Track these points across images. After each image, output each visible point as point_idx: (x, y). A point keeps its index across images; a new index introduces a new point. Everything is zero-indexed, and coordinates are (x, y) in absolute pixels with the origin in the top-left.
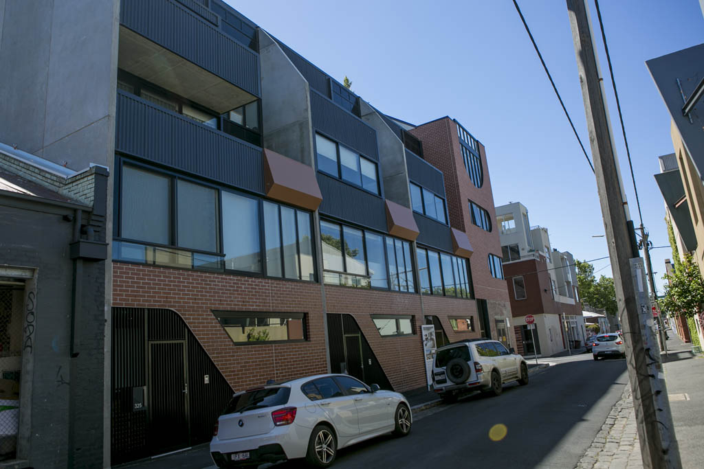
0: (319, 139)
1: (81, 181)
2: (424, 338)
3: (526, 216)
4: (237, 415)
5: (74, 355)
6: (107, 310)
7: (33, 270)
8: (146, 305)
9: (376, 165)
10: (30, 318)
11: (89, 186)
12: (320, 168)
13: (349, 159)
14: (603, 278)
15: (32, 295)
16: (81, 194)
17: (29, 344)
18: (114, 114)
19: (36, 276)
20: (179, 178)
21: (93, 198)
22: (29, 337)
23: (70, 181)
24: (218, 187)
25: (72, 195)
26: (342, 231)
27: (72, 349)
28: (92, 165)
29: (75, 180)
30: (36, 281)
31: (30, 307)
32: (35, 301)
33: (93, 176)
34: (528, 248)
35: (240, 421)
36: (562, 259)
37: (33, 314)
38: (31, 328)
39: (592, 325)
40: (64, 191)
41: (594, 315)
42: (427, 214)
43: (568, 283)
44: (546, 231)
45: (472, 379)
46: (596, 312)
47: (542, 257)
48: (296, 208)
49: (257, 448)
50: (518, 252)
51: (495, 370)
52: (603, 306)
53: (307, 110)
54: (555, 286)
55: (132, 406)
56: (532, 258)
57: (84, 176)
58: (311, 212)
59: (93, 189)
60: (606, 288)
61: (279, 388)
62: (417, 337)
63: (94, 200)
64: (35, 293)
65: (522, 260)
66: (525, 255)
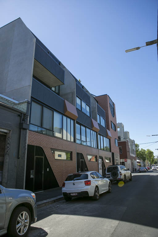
0: (77, 98)
1: (22, 104)
2: (99, 163)
3: (123, 127)
4: (73, 181)
5: (18, 158)
6: (27, 145)
7: (10, 131)
8: (35, 145)
9: (90, 107)
10: (8, 145)
11: (25, 106)
12: (77, 107)
13: (84, 105)
14: (142, 149)
15: (9, 138)
16: (22, 108)
17: (7, 153)
18: (31, 85)
19: (11, 132)
20: (45, 106)
21: (26, 110)
22: (7, 151)
23: (18, 104)
24: (53, 110)
25: (18, 108)
26: (81, 127)
27: (18, 156)
28: (26, 100)
29: (20, 104)
30: (11, 134)
31: (8, 142)
32: (10, 140)
33: (27, 103)
34: (123, 138)
35: (73, 183)
36: (132, 142)
37: (9, 144)
38: (8, 148)
39: (139, 164)
40: (16, 107)
41: (139, 161)
42: (101, 124)
43: (133, 150)
44: (129, 133)
45: (119, 177)
46: (139, 160)
47: (128, 141)
48: (71, 119)
49: (80, 192)
50: (120, 139)
51: (125, 175)
52: (141, 158)
53: (75, 89)
54: (130, 150)
55: (30, 176)
56: (125, 141)
57: (23, 103)
58: (74, 120)
59: (26, 107)
60: (142, 153)
61: (82, 174)
62: (97, 162)
63: (27, 111)
64: (10, 138)
65: (121, 141)
66: (122, 140)
